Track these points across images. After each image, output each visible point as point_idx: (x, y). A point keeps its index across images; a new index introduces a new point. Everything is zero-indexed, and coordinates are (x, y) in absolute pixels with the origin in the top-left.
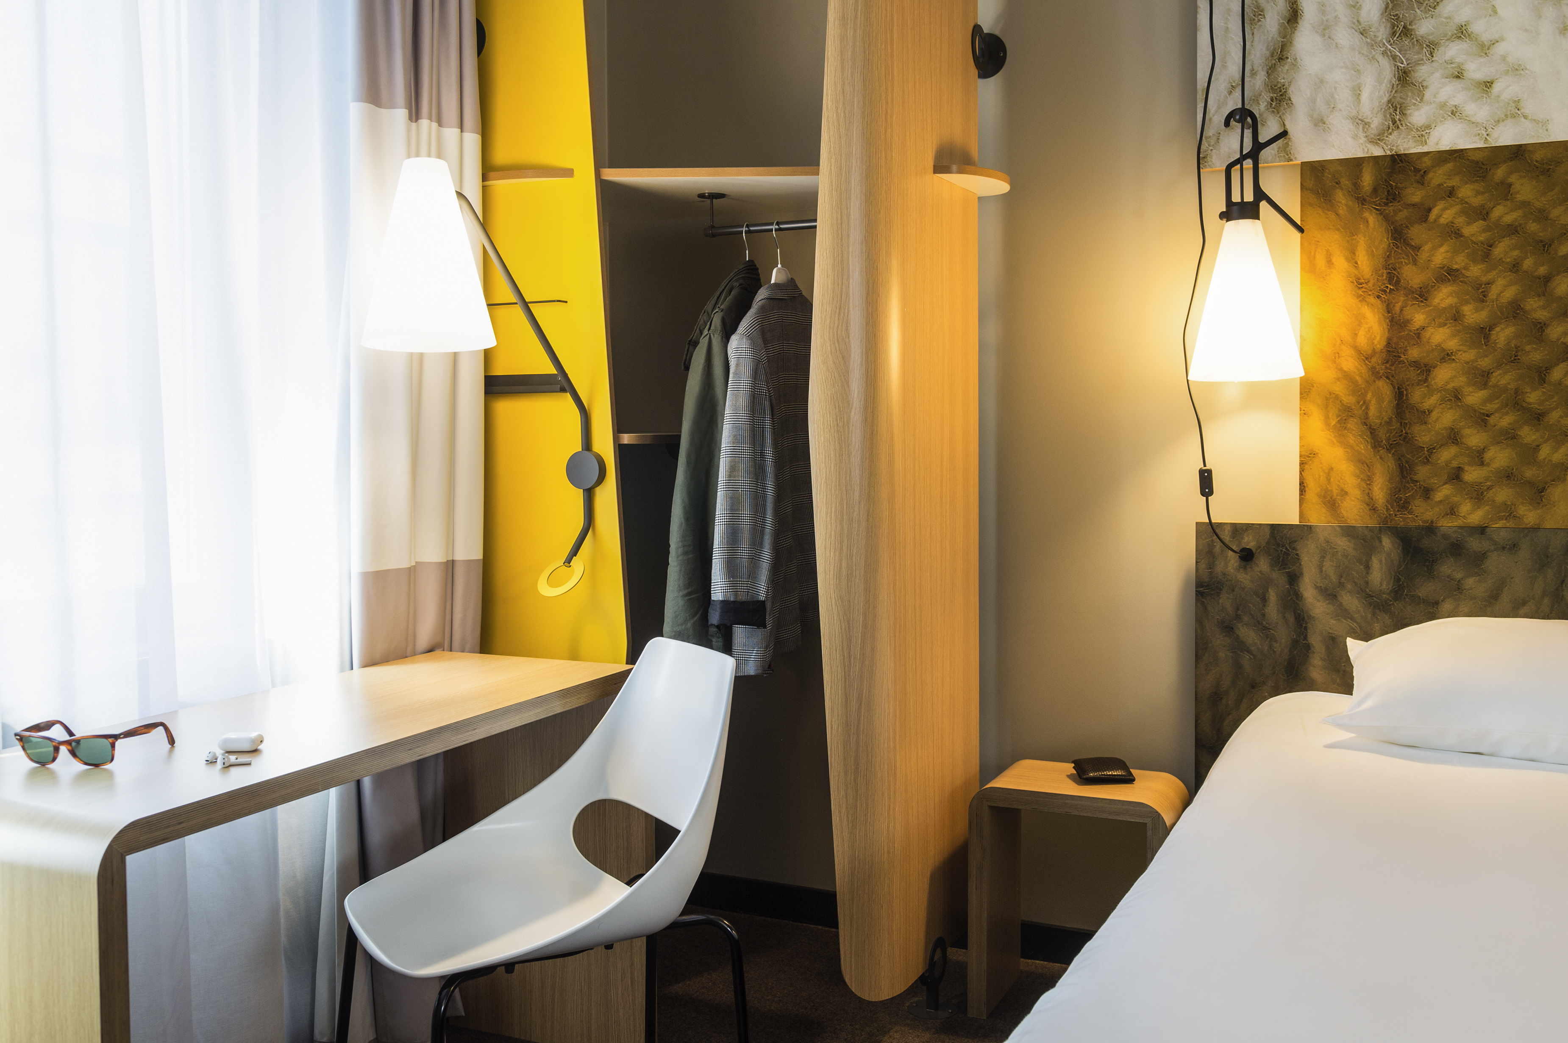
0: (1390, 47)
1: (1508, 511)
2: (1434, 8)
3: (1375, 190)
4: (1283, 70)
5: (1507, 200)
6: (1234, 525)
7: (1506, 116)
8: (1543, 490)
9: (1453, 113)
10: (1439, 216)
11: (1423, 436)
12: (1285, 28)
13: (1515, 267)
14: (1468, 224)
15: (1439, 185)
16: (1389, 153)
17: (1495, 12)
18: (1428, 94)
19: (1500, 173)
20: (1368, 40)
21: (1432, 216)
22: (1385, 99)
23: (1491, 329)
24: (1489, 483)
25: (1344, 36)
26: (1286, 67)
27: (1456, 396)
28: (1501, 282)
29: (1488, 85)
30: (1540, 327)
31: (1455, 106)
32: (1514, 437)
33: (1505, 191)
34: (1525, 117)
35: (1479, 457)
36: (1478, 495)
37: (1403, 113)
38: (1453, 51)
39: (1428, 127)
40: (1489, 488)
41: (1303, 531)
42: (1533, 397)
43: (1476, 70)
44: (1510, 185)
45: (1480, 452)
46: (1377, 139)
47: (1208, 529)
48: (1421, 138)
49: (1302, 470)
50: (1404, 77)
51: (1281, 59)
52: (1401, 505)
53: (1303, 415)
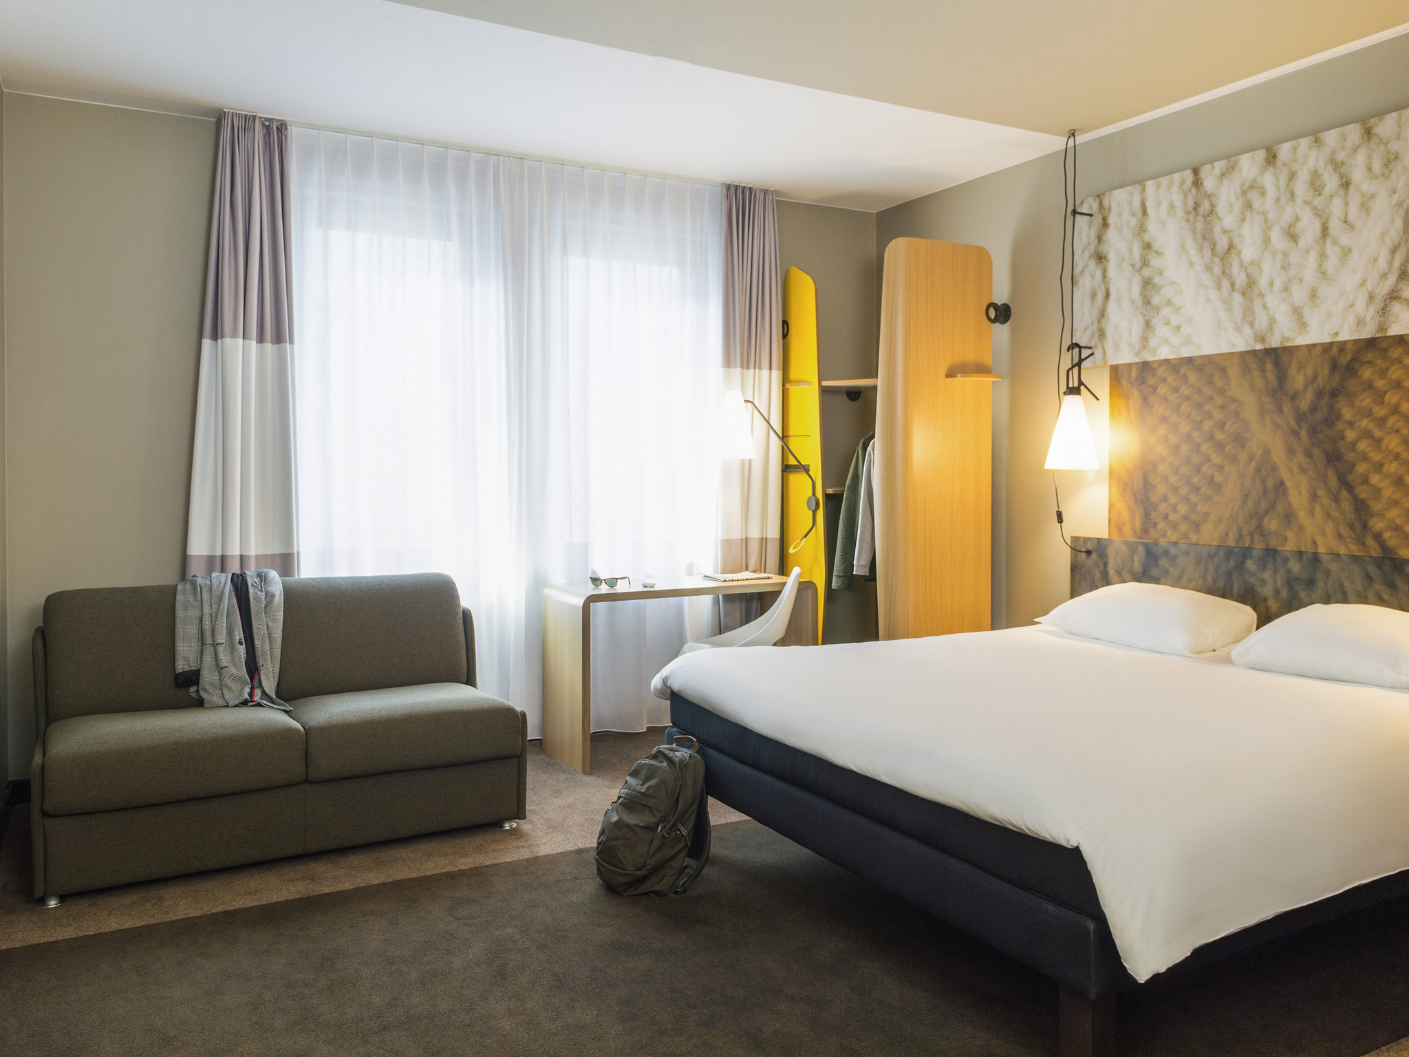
0: (1142, 310)
1: (1185, 536)
2: (1159, 291)
3: (1137, 379)
4: (1104, 320)
5: (1185, 383)
6: (1084, 538)
7: (1185, 343)
8: (1198, 526)
9: (1166, 341)
10: (1160, 391)
11: (1154, 498)
12: (1104, 301)
13: (1189, 416)
14: (1171, 395)
15: (1160, 376)
16: (1142, 361)
17: (1182, 292)
18: (1157, 332)
19: (1183, 371)
20: (1135, 307)
21: (1158, 391)
22: (1141, 335)
23: (1179, 446)
24: (1178, 521)
25: (1126, 305)
27: (1166, 479)
28: (1183, 423)
29: (1178, 328)
30: (1198, 446)
31: (1167, 338)
32: (1188, 499)
33: (1185, 379)
34: (1193, 343)
35: (1174, 509)
36: (1174, 527)
37: (1147, 342)
38: (1166, 311)
39: (1156, 348)
40: (1179, 524)
41: (1109, 541)
42: (1195, 480)
43: (1175, 321)
44: (1187, 376)
45: (1175, 506)
46: (1138, 354)
47: (1075, 539)
48: (1154, 354)
49: (1109, 512)
50: (1148, 324)
51: (1103, 316)
52: (1145, 530)
53: (1110, 486)
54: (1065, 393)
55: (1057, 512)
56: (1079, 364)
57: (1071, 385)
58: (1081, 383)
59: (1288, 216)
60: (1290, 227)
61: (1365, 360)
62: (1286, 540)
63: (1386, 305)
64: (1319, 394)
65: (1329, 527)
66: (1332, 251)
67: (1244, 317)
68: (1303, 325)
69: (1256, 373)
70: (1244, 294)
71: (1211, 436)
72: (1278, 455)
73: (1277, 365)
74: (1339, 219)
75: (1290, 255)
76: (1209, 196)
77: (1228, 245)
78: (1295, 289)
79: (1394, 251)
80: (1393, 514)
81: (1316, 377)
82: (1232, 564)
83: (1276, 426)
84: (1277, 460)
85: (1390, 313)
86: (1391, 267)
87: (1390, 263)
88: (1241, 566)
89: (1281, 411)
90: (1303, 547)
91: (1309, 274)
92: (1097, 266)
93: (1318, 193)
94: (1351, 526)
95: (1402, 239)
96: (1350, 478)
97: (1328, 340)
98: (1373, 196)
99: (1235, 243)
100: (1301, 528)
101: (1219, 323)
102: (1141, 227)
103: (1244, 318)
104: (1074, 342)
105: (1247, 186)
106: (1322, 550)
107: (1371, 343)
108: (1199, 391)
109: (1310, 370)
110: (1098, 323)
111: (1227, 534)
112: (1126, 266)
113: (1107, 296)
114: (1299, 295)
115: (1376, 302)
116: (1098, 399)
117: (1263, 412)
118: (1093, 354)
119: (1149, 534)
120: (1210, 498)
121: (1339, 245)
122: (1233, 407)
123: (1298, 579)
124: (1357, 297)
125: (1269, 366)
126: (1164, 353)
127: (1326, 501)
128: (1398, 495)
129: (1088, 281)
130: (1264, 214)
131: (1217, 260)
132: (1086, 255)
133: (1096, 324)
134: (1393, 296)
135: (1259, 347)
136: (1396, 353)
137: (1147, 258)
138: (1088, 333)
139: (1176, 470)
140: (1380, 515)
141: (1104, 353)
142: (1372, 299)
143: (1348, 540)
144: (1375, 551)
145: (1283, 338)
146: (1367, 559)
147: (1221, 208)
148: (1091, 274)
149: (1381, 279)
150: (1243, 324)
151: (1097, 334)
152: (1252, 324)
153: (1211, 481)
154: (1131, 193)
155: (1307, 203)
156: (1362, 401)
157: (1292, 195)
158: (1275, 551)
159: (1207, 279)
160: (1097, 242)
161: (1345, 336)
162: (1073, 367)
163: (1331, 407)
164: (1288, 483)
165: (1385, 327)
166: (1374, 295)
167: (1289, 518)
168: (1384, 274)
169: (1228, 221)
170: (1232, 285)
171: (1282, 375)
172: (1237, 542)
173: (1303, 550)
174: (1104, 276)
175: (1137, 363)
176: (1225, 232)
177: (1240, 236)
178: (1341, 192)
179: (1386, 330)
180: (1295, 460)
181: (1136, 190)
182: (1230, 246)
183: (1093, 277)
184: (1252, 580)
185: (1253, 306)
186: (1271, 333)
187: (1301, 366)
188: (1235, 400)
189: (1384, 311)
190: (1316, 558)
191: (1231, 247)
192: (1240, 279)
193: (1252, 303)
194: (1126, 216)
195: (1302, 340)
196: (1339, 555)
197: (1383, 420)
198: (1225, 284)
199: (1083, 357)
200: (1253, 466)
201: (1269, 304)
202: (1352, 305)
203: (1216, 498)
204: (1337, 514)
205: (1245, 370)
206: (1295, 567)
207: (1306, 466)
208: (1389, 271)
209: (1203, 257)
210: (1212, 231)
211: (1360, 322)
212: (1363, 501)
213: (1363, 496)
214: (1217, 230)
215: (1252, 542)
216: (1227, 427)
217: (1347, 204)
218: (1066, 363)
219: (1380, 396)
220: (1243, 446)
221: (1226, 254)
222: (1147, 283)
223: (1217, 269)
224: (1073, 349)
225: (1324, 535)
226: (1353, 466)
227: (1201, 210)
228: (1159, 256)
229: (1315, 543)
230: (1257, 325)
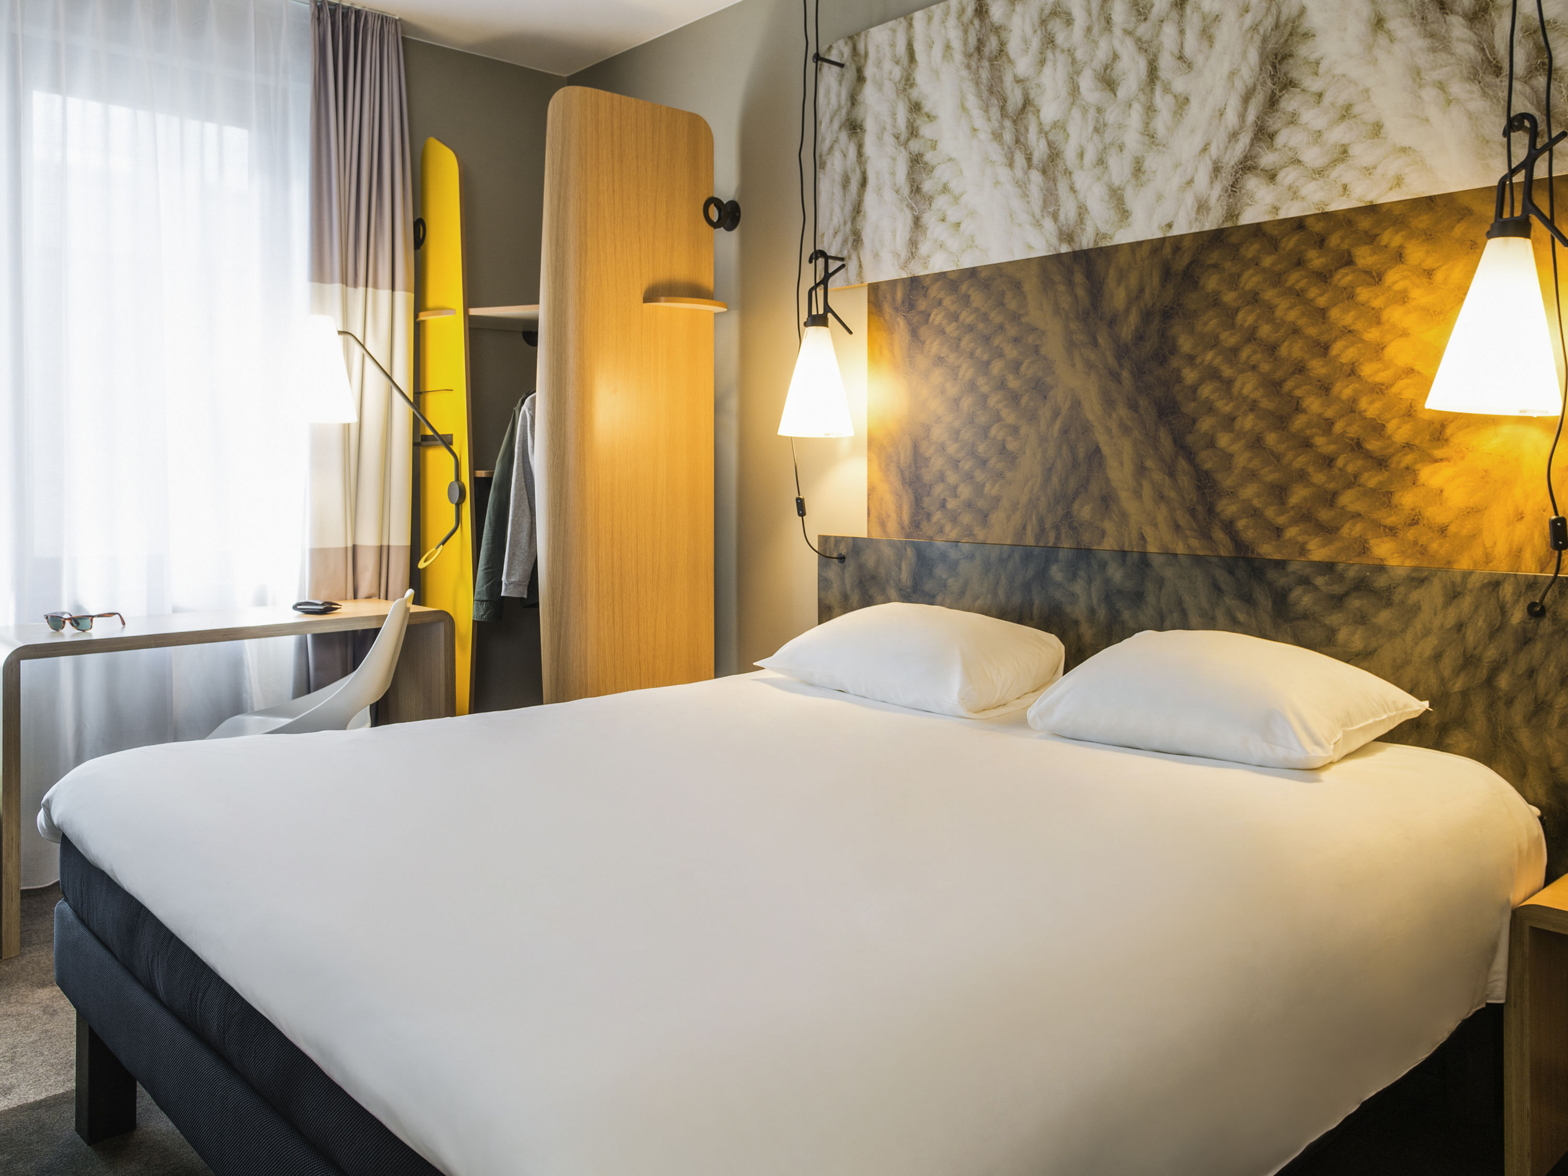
0: (910, 201)
1: (969, 531)
2: (932, 172)
3: (903, 302)
4: (859, 219)
5: (967, 307)
6: (835, 537)
7: (967, 247)
8: (986, 516)
10: (934, 320)
11: (927, 477)
12: (860, 191)
13: (972, 354)
14: (949, 325)
15: (934, 297)
16: (910, 276)
17: (961, 173)
18: (929, 233)
19: (964, 288)
20: (900, 197)
21: (931, 319)
22: (908, 238)
23: (960, 399)
24: (959, 510)
25: (888, 194)
26: (861, 218)
27: (942, 448)
28: (965, 366)
29: (958, 225)
30: (985, 397)
31: (942, 241)
32: (972, 477)
33: (966, 300)
34: (977, 247)
35: (954, 491)
36: (954, 518)
37: (916, 248)
38: (941, 202)
39: (929, 257)
40: (960, 514)
41: (869, 541)
42: (981, 449)
43: (953, 215)
44: (969, 296)
45: (956, 487)
46: (904, 267)
47: (824, 540)
48: (925, 265)
49: (868, 500)
50: (917, 222)
51: (858, 212)
52: (916, 524)
53: (869, 460)
54: (806, 324)
55: (797, 499)
56: (824, 282)
57: (814, 312)
58: (827, 309)
59: (1102, 54)
60: (1106, 69)
61: (1210, 262)
62: (1103, 534)
63: (1237, 180)
64: (1147, 316)
65: (1162, 514)
66: (1163, 103)
67: (1045, 205)
68: (1124, 214)
69: (1062, 288)
70: (1044, 172)
71: (1002, 383)
72: (1092, 409)
73: (1090, 274)
74: (1172, 53)
75: (1105, 111)
76: (997, 30)
77: (1022, 101)
78: (1113, 161)
79: (1246, 99)
80: (1249, 492)
81: (1142, 290)
82: (1031, 572)
83: (1089, 365)
84: (1090, 417)
85: (1243, 191)
86: (1243, 121)
87: (1242, 116)
88: (1042, 575)
89: (1095, 343)
90: (1126, 545)
91: (1132, 139)
92: (850, 140)
93: (1143, 18)
94: (1192, 512)
95: (1258, 80)
96: (1190, 439)
97: (1158, 235)
98: (1217, 18)
99: (1031, 97)
100: (1124, 516)
101: (1011, 215)
102: (908, 79)
103: (1044, 207)
104: (817, 249)
105: (1047, 12)
106: (1152, 548)
107: (1217, 238)
108: (985, 318)
109: (1133, 280)
110: (852, 223)
111: (1024, 528)
112: (889, 139)
113: (864, 182)
114: (1119, 168)
115: (1224, 175)
116: (851, 333)
117: (1071, 345)
118: (843, 266)
119: (921, 530)
120: (1001, 475)
121: (1172, 93)
122: (1030, 339)
123: (1120, 592)
124: (1197, 169)
125: (1079, 278)
126: (939, 263)
127: (1158, 476)
128: (1256, 463)
129: (836, 164)
130: (1070, 52)
131: (1008, 123)
132: (836, 125)
133: (849, 224)
134: (1247, 165)
135: (1065, 249)
136: (1251, 250)
137: (915, 125)
138: (839, 238)
139: (955, 434)
140: (1232, 494)
141: (860, 266)
142: (1218, 171)
143: (1188, 532)
144: (1225, 548)
145: (1098, 234)
146: (1215, 560)
147: (1014, 46)
148: (842, 152)
149: (1229, 142)
150: (1043, 216)
151: (851, 239)
152: (1055, 217)
153: (1003, 450)
154: (894, 31)
155: (1128, 33)
156: (1205, 324)
157: (1108, 22)
158: (1089, 550)
159: (996, 152)
160: (849, 104)
161: (1179, 229)
162: (817, 285)
163: (1163, 334)
164: (1106, 450)
165: (1236, 213)
166: (1220, 164)
167: (1107, 501)
168: (1234, 133)
169: (1023, 64)
170: (1029, 159)
171: (1096, 288)
172: (1038, 537)
173: (1126, 549)
174: (860, 154)
175: (903, 279)
176: (1018, 81)
177: (1038, 85)
178: (1174, 15)
179: (1237, 216)
180: (1114, 415)
181: (900, 25)
182: (1025, 101)
183: (845, 156)
184: (1058, 595)
185: (1056, 190)
186: (1081, 229)
187: (1122, 276)
188: (1033, 329)
189: (1234, 188)
190: (1144, 560)
191: (1027, 102)
192: (1040, 149)
193: (1055, 185)
194: (888, 65)
195: (1123, 237)
196: (1175, 555)
197: (1235, 351)
198: (1020, 159)
199: (830, 271)
200: (1057, 426)
201: (1078, 186)
202: (1190, 182)
203: (1009, 475)
204: (1172, 494)
205: (1047, 283)
206: (1116, 574)
207: (1129, 423)
208: (1241, 128)
209: (989, 120)
210: (1002, 81)
211: (1202, 207)
212: (1207, 473)
213: (1208, 466)
214: (1008, 79)
215: (1058, 538)
216: (1023, 369)
217: (1182, 32)
218: (808, 282)
219: (1229, 316)
220: (1045, 397)
221: (1019, 114)
222: (916, 161)
223: (1008, 137)
224: (816, 259)
225: (1155, 525)
226: (1194, 421)
227: (986, 51)
228: (931, 121)
229: (1143, 538)
230: (1062, 217)
